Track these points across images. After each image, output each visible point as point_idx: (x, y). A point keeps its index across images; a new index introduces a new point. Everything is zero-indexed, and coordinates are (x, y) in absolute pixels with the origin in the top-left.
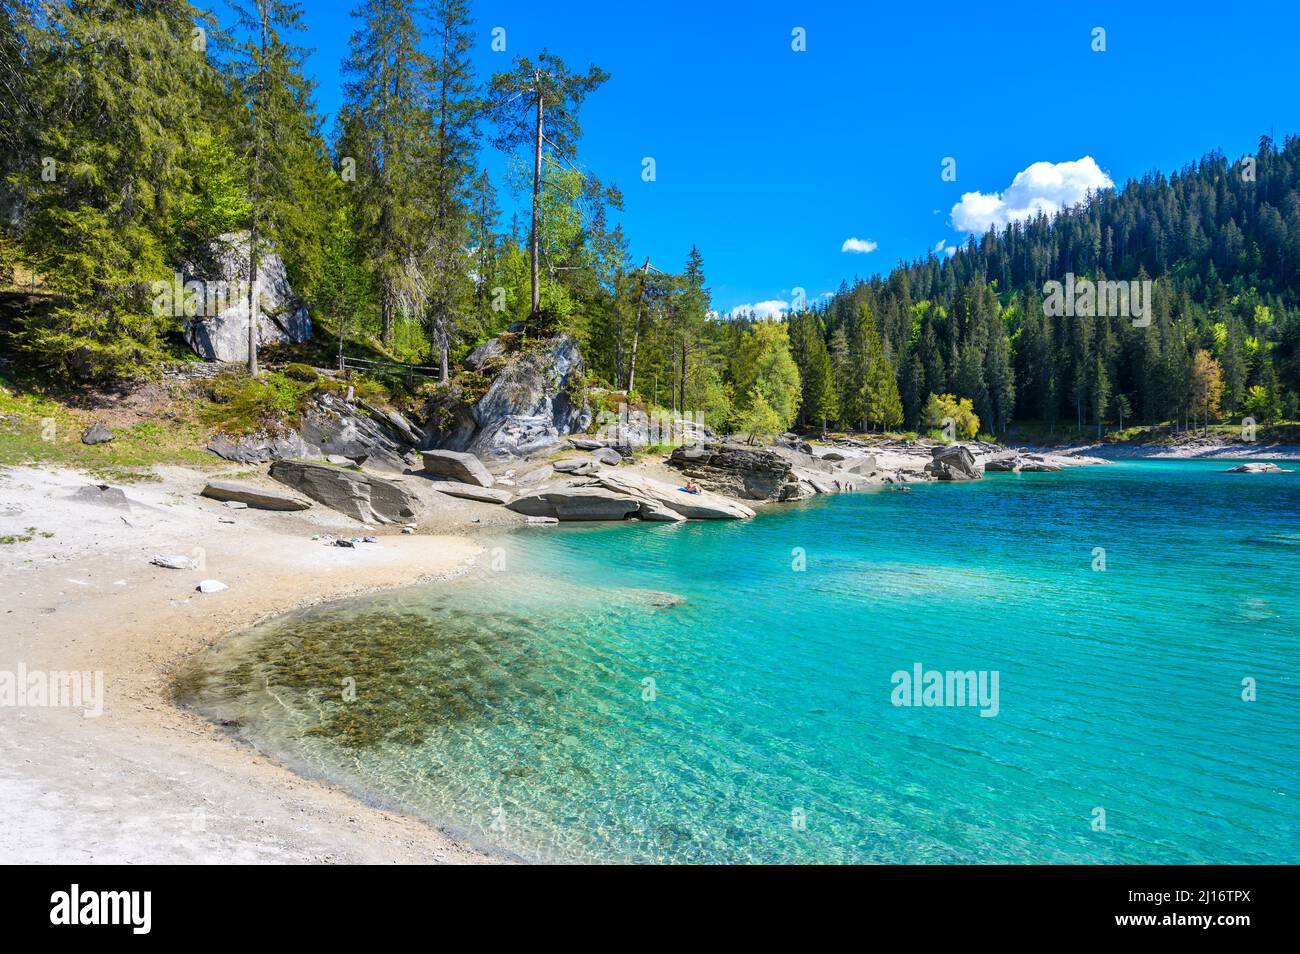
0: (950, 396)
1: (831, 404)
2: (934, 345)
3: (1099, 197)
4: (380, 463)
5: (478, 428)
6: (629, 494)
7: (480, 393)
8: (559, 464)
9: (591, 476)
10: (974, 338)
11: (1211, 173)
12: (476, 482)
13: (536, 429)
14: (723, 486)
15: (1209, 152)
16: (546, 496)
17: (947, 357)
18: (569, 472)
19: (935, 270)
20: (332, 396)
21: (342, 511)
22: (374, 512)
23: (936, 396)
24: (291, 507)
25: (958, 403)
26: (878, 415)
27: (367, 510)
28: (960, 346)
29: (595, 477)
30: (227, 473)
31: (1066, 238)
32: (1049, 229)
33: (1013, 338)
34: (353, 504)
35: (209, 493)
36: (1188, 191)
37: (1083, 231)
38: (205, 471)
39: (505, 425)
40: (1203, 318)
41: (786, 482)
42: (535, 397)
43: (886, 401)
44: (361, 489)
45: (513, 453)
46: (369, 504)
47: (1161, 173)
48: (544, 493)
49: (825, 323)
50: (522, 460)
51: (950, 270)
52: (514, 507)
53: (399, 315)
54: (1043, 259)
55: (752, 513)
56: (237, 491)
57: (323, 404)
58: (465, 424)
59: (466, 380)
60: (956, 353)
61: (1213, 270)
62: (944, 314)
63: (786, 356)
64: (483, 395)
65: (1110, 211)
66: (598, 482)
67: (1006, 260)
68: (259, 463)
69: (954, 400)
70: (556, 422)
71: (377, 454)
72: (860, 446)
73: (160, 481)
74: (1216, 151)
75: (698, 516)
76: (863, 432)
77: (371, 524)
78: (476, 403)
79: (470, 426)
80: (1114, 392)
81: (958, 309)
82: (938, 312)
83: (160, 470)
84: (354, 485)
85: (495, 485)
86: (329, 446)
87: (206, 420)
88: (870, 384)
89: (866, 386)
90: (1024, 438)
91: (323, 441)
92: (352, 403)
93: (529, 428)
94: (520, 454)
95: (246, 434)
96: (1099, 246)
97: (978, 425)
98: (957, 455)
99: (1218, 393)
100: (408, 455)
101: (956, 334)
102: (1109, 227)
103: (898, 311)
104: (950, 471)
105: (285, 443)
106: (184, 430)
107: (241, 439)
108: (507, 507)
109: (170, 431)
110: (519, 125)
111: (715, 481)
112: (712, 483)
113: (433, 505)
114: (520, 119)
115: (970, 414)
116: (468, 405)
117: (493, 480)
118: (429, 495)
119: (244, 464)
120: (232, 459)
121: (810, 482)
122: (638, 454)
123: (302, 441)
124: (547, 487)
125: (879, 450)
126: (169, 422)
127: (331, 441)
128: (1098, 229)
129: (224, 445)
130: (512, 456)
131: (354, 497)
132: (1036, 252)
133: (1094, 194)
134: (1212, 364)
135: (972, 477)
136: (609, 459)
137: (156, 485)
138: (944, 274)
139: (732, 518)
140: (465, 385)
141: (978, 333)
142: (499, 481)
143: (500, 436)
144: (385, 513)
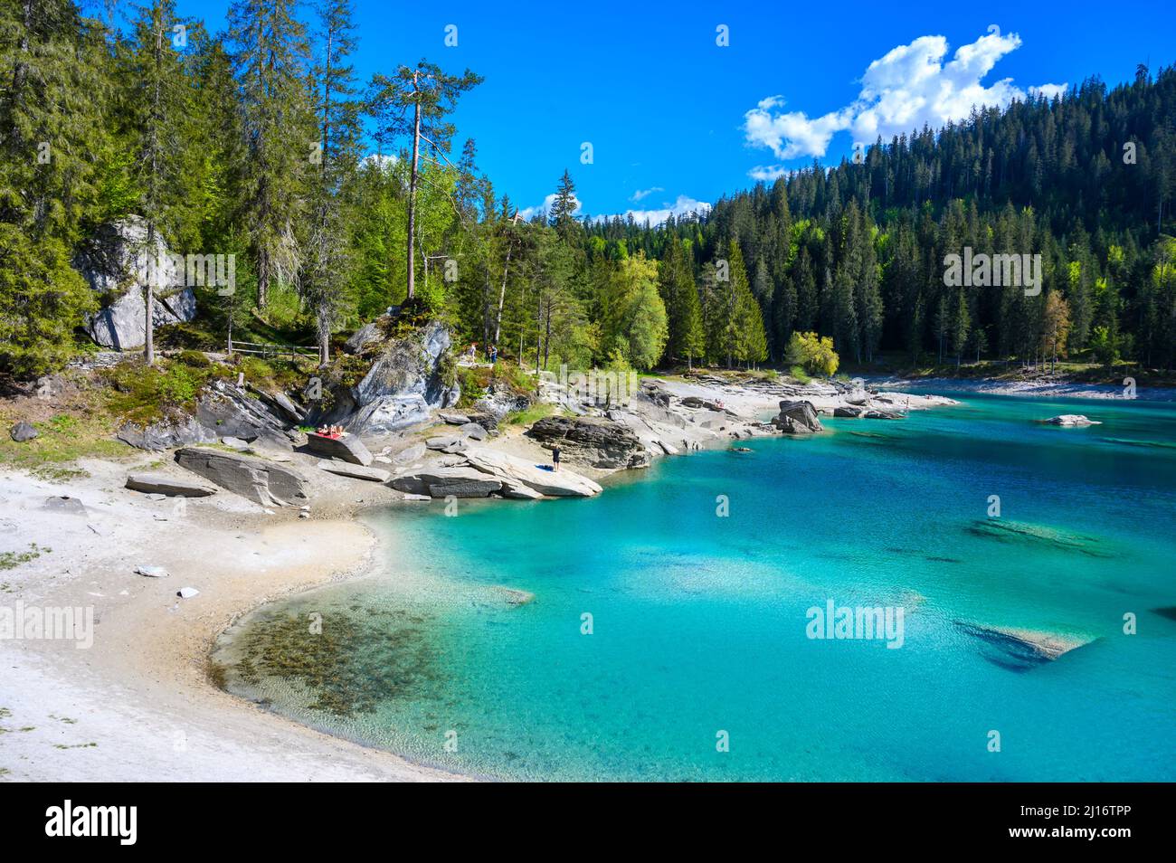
0: (812, 334)
1: (696, 339)
2: (808, 269)
3: (983, 115)
4: (268, 442)
5: (357, 407)
6: (493, 474)
7: (359, 376)
8: (432, 442)
9: (460, 455)
10: (847, 264)
11: (1089, 100)
12: (357, 462)
13: (410, 407)
14: (578, 458)
15: (1089, 77)
16: (421, 476)
17: (820, 282)
18: (441, 450)
19: (819, 181)
20: (224, 381)
21: (244, 495)
22: (271, 495)
23: (799, 334)
24: (200, 493)
25: (820, 341)
26: (741, 353)
27: (266, 495)
28: (833, 273)
29: (463, 456)
30: (140, 464)
31: (950, 158)
32: (933, 145)
33: (885, 265)
34: (254, 489)
35: (132, 485)
36: (1067, 116)
37: (965, 150)
38: (122, 463)
39: (382, 405)
40: (1061, 255)
41: (635, 452)
42: (410, 378)
43: (752, 338)
44: (260, 476)
45: (389, 429)
46: (267, 488)
47: (1044, 96)
48: (418, 473)
49: (704, 237)
50: (397, 435)
51: (835, 184)
52: (391, 485)
53: (274, 281)
54: (924, 176)
55: (599, 488)
56: (156, 483)
57: (217, 389)
58: (344, 402)
59: (347, 364)
60: (829, 280)
61: (1080, 202)
62: (821, 235)
63: (653, 292)
64: (361, 378)
65: (992, 131)
66: (467, 462)
67: (890, 175)
68: (164, 450)
69: (816, 338)
70: (429, 398)
71: (266, 433)
72: (723, 384)
73: (88, 476)
74: (1096, 76)
75: (553, 493)
76: (726, 368)
77: (269, 507)
78: (356, 385)
79: (349, 405)
80: (974, 327)
81: (834, 234)
82: (816, 234)
83: (85, 464)
84: (254, 472)
85: (375, 464)
86: (223, 428)
87: (113, 409)
88: (736, 321)
89: (732, 323)
90: (888, 369)
91: (218, 424)
92: (241, 387)
93: (404, 406)
94: (395, 430)
95: (151, 423)
96: (980, 168)
97: (838, 363)
98: (801, 409)
99: (1065, 332)
100: (292, 433)
101: (830, 260)
102: (990, 149)
103: (776, 232)
104: (794, 426)
105: (186, 430)
106: (95, 421)
107: (147, 428)
108: (387, 485)
109: (83, 422)
110: (397, 120)
111: (570, 453)
112: (568, 456)
113: (321, 486)
114: (399, 115)
115: (831, 352)
116: (348, 387)
117: (372, 458)
118: (315, 474)
119: (153, 453)
120: (141, 448)
121: (659, 444)
122: (502, 425)
123: (199, 426)
124: (421, 466)
125: (740, 388)
126: (80, 412)
127: (224, 424)
128: (980, 150)
129: (132, 434)
130: (387, 433)
131: (254, 483)
132: (920, 169)
133: (979, 112)
134: (1062, 305)
135: (814, 430)
136: (476, 435)
137: (87, 481)
138: (827, 185)
139: (581, 496)
140: (346, 368)
141: (853, 260)
142: (377, 459)
143: (378, 415)
144: (282, 496)
